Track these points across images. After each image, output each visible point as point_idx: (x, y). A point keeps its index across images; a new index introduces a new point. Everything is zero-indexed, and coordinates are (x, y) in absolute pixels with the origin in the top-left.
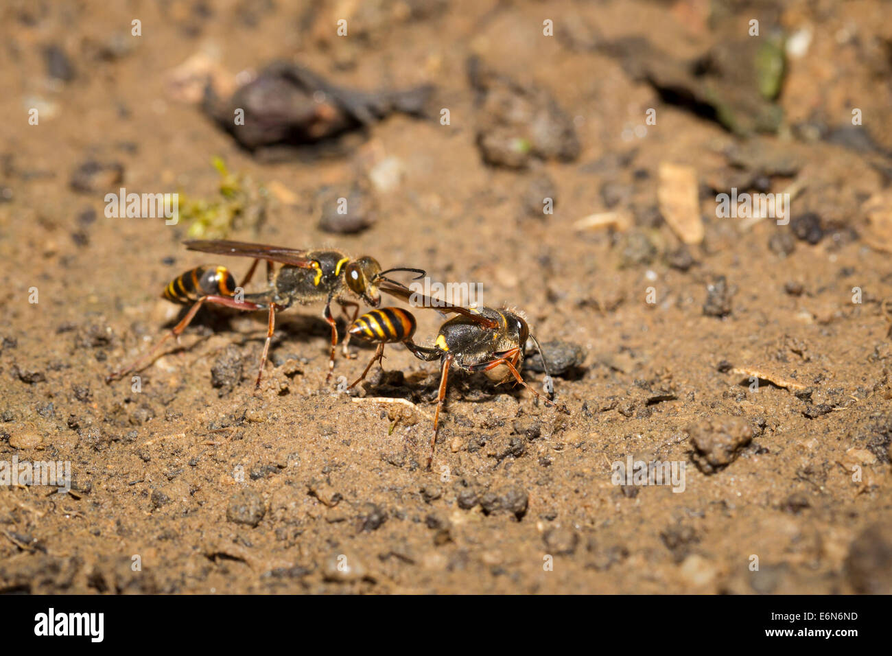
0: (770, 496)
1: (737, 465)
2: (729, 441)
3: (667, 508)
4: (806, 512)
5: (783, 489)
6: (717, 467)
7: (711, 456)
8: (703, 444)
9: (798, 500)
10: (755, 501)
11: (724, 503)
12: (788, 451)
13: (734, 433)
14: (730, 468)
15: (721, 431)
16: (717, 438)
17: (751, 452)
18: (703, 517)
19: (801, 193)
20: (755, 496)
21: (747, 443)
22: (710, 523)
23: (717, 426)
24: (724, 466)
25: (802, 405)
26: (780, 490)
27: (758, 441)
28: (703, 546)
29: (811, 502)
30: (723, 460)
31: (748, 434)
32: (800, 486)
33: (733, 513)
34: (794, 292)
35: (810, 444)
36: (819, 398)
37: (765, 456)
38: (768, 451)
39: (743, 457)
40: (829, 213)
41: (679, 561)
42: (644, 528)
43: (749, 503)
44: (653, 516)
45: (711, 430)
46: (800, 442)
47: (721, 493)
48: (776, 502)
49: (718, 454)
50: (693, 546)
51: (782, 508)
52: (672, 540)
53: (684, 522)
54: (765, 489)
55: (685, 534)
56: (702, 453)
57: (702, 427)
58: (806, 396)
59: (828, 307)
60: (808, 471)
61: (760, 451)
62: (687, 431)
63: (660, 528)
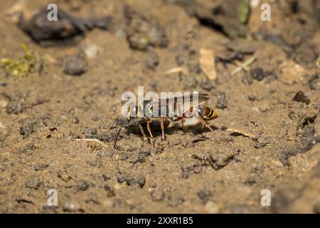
0: (241, 178)
1: (228, 166)
2: (224, 157)
3: (200, 183)
4: (255, 185)
5: (246, 176)
6: (220, 167)
7: (218, 163)
8: (214, 158)
9: (251, 180)
10: (235, 180)
11: (222, 182)
12: (249, 161)
13: (227, 153)
14: (225, 167)
15: (222, 153)
16: (220, 155)
17: (233, 161)
18: (214, 186)
19: (255, 60)
20: (235, 179)
21: (232, 158)
22: (217, 189)
23: (220, 151)
24: (223, 166)
25: (254, 143)
26: (245, 176)
27: (237, 157)
28: (214, 198)
29: (257, 181)
30: (222, 164)
31: (232, 154)
32: (253, 174)
33: (226, 185)
34: (252, 99)
35: (257, 158)
36: (261, 140)
37: (239, 163)
38: (240, 161)
39: (230, 163)
40: (266, 68)
41: (204, 203)
42: (191, 190)
43: (232, 181)
44: (195, 186)
45: (218, 152)
46: (253, 157)
47: (222, 177)
48: (243, 181)
49: (220, 162)
50: (210, 198)
51: (245, 183)
52: (202, 196)
53: (207, 189)
54: (239, 176)
55: (207, 193)
56: (214, 161)
57: (214, 151)
58: (255, 140)
59: (265, 105)
60: (256, 169)
61: (237, 161)
62: (208, 153)
63: (197, 191)
